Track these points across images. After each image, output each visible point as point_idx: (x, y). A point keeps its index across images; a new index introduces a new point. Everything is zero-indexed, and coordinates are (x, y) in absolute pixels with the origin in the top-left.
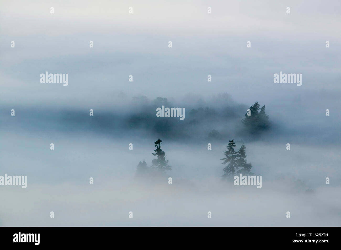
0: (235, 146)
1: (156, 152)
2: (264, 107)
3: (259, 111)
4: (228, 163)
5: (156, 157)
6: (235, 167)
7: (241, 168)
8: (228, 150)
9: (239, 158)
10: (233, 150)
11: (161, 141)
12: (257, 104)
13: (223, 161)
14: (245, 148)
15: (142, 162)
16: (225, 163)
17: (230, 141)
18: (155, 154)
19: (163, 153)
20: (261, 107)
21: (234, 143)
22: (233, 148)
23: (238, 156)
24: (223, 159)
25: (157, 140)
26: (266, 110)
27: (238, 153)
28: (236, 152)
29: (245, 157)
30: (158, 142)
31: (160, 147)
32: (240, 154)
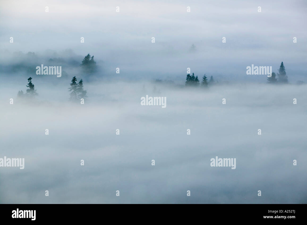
0: (76, 80)
1: (29, 85)
2: (93, 56)
3: (90, 59)
4: (73, 90)
5: (29, 88)
6: (77, 93)
7: (80, 93)
8: (72, 83)
9: (79, 87)
10: (75, 83)
11: (32, 78)
12: (89, 55)
13: (70, 90)
14: (83, 81)
15: (20, 91)
16: (70, 91)
17: (73, 78)
18: (28, 86)
19: (33, 86)
20: (91, 57)
21: (76, 79)
22: (75, 81)
23: (78, 86)
24: (69, 88)
25: (29, 78)
26: (94, 58)
27: (78, 85)
28: (77, 84)
29: (82, 86)
30: (30, 79)
31: (31, 82)
32: (79, 85)
